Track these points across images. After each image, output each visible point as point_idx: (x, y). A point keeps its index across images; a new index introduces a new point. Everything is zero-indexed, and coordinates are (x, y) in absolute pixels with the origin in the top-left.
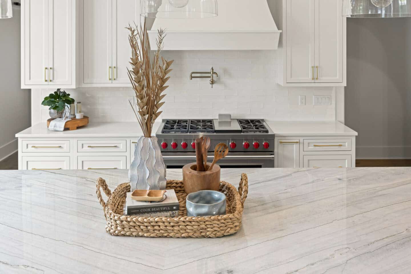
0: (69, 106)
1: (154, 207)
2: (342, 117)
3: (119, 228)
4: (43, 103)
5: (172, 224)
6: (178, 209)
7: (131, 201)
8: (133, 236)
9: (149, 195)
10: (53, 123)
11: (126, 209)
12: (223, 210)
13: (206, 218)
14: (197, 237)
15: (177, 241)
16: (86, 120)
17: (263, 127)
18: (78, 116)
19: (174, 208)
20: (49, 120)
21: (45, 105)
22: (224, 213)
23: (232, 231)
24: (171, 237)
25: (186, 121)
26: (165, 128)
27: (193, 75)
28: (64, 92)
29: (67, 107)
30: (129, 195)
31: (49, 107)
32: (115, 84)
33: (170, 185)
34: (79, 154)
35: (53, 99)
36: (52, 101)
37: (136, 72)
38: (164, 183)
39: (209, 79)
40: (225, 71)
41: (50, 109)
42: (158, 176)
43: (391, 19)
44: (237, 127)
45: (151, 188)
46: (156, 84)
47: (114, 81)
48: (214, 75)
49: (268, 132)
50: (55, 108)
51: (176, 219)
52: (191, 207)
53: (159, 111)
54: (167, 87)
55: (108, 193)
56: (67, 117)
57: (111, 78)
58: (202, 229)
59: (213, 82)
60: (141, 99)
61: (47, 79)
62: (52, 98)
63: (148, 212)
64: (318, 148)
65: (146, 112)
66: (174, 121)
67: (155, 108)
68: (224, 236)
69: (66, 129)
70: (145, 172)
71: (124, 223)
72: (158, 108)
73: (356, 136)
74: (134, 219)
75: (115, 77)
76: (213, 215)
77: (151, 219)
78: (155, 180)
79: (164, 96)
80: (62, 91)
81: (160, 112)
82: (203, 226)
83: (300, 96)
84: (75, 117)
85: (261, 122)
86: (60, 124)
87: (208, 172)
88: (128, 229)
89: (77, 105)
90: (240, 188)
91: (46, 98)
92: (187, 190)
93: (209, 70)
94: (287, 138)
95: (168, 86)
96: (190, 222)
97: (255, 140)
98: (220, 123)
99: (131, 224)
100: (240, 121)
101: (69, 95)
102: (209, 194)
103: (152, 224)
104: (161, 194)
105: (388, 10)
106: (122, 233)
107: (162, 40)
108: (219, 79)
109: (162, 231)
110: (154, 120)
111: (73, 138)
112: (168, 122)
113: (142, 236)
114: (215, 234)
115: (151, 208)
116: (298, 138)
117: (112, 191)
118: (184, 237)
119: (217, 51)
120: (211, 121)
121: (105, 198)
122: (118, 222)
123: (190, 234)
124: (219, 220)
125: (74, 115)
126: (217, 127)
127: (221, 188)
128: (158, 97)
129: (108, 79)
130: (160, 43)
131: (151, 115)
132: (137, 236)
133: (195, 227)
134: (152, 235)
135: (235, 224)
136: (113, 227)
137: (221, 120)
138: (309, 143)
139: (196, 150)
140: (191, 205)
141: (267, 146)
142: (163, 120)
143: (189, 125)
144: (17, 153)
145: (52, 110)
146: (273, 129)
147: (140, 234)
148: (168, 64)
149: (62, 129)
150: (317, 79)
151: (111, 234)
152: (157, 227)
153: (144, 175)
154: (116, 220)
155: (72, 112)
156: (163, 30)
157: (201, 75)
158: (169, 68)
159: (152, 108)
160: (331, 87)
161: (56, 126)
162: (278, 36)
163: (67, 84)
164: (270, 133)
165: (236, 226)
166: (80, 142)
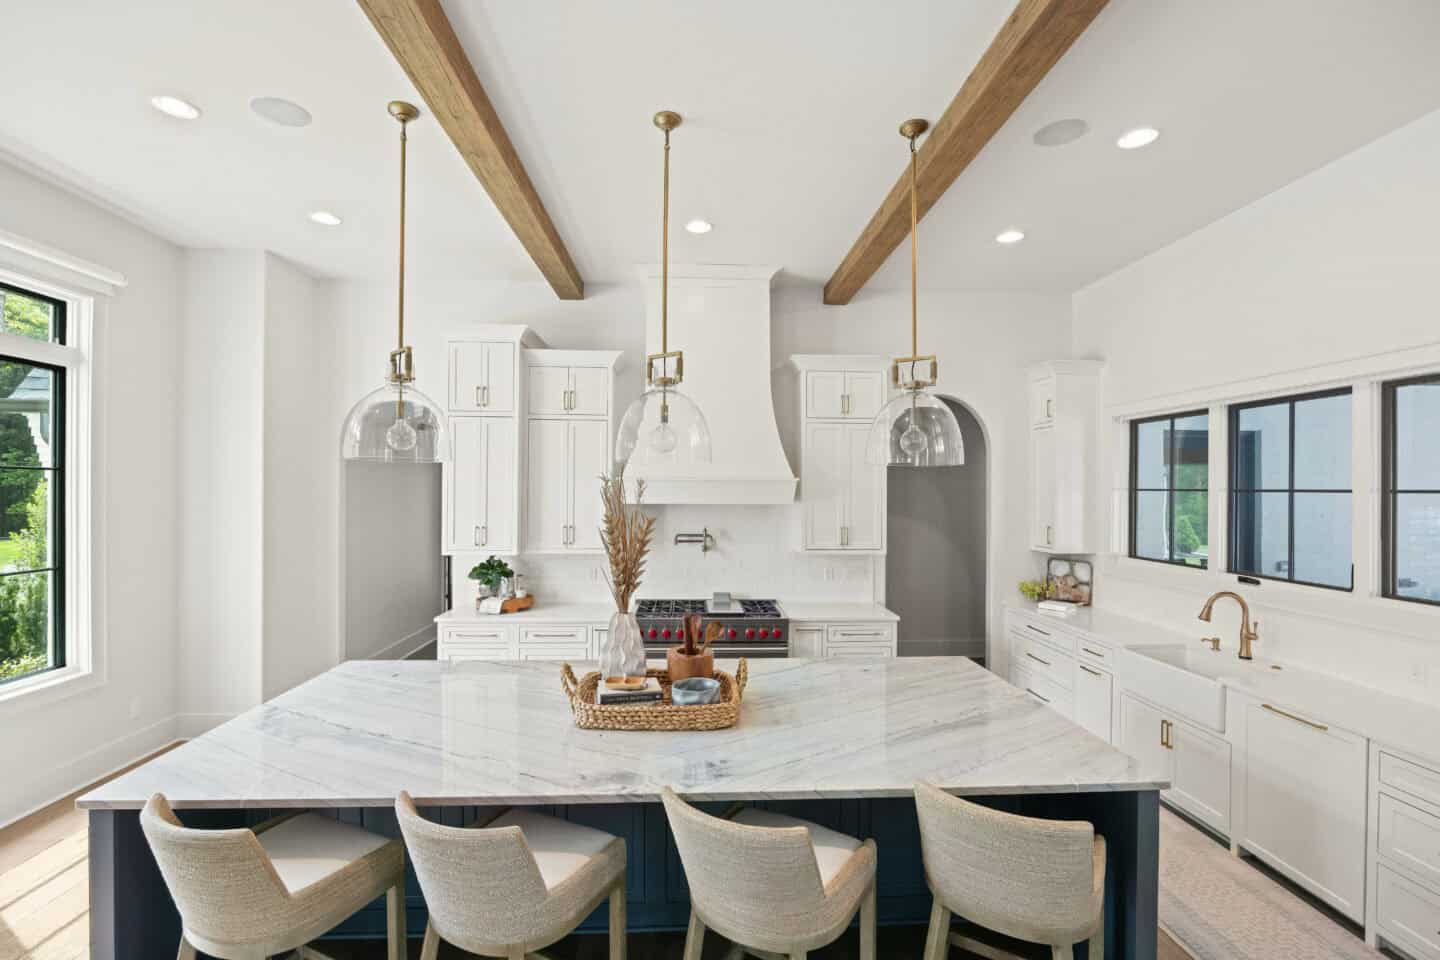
0: (506, 579)
1: (633, 696)
2: (882, 596)
3: (591, 720)
4: (470, 576)
5: (655, 714)
6: (662, 698)
7: (603, 689)
8: (608, 730)
9: (627, 682)
10: (484, 602)
11: (599, 697)
12: (716, 699)
13: (696, 707)
14: (684, 730)
16: (529, 599)
17: (773, 609)
18: (520, 594)
19: (658, 697)
20: (480, 600)
21: (473, 578)
22: (719, 702)
23: (727, 723)
24: (654, 730)
25: (668, 602)
26: (640, 610)
27: (679, 539)
28: (500, 562)
29: (504, 581)
30: (602, 684)
31: (479, 581)
32: (570, 551)
33: (650, 674)
34: (522, 646)
35: (484, 571)
36: (484, 574)
37: (611, 532)
38: (644, 671)
39: (703, 544)
40: (724, 533)
41: (480, 584)
42: (637, 662)
43: (925, 468)
44: (738, 609)
45: (628, 675)
46: (635, 548)
47: (569, 546)
48: (708, 539)
49: (780, 617)
50: (488, 582)
51: (660, 708)
52: (678, 696)
53: (638, 580)
54: (648, 552)
55: (575, 682)
56: (504, 596)
57: (566, 541)
58: (691, 719)
59: (706, 549)
60: (617, 565)
61: (478, 542)
62: (483, 568)
63: (626, 702)
64: (845, 638)
65: (622, 582)
66: (652, 603)
67: (633, 577)
68: (717, 729)
69: (504, 611)
70: (620, 656)
71: (597, 713)
72: (636, 578)
73: (898, 623)
74: (609, 709)
75: (571, 540)
76: (704, 704)
77: (631, 709)
78: (633, 666)
79: (644, 562)
80: (496, 559)
81: (638, 584)
82: (692, 716)
83: (826, 567)
84: (515, 595)
85: (772, 603)
86: (495, 604)
87: (699, 656)
88: (602, 720)
89: (517, 579)
90: (738, 676)
91: (475, 569)
92: (672, 678)
93: (701, 532)
94: (805, 624)
96: (677, 711)
97: (763, 627)
98: (716, 604)
99: (606, 714)
100: (743, 603)
101: (506, 565)
102: (700, 682)
103: (631, 715)
104: (641, 682)
105: (922, 456)
106: (595, 725)
107: (643, 491)
108: (714, 544)
109: (644, 723)
110: (632, 592)
111: (513, 623)
112: (643, 603)
113: (619, 729)
114: (707, 727)
115: (629, 696)
116: (821, 624)
117: (579, 679)
118: (669, 730)
120: (703, 602)
121: (572, 688)
122: (590, 712)
123: (677, 727)
124: (711, 710)
125: (513, 592)
126: (711, 609)
127: (716, 676)
128: (636, 563)
129: (562, 543)
130: (640, 496)
131: (628, 586)
132: (614, 729)
133: (683, 718)
134: (631, 728)
136: (583, 718)
137: (717, 600)
138: (834, 631)
139: (684, 640)
140: (677, 693)
141: (778, 634)
142: (637, 601)
143: (672, 606)
144: (435, 643)
145: (483, 586)
146: (787, 612)
147: (617, 726)
148: (650, 523)
149: (499, 611)
150: (847, 544)
151: (581, 727)
152: (637, 719)
153: (620, 661)
154: (586, 711)
155: (510, 589)
156: (644, 479)
157: (692, 539)
158: (652, 527)
159: (630, 578)
160: (867, 556)
161: (489, 607)
162: (794, 486)
163: (505, 549)
164: (783, 617)
165: (732, 717)
166: (523, 630)
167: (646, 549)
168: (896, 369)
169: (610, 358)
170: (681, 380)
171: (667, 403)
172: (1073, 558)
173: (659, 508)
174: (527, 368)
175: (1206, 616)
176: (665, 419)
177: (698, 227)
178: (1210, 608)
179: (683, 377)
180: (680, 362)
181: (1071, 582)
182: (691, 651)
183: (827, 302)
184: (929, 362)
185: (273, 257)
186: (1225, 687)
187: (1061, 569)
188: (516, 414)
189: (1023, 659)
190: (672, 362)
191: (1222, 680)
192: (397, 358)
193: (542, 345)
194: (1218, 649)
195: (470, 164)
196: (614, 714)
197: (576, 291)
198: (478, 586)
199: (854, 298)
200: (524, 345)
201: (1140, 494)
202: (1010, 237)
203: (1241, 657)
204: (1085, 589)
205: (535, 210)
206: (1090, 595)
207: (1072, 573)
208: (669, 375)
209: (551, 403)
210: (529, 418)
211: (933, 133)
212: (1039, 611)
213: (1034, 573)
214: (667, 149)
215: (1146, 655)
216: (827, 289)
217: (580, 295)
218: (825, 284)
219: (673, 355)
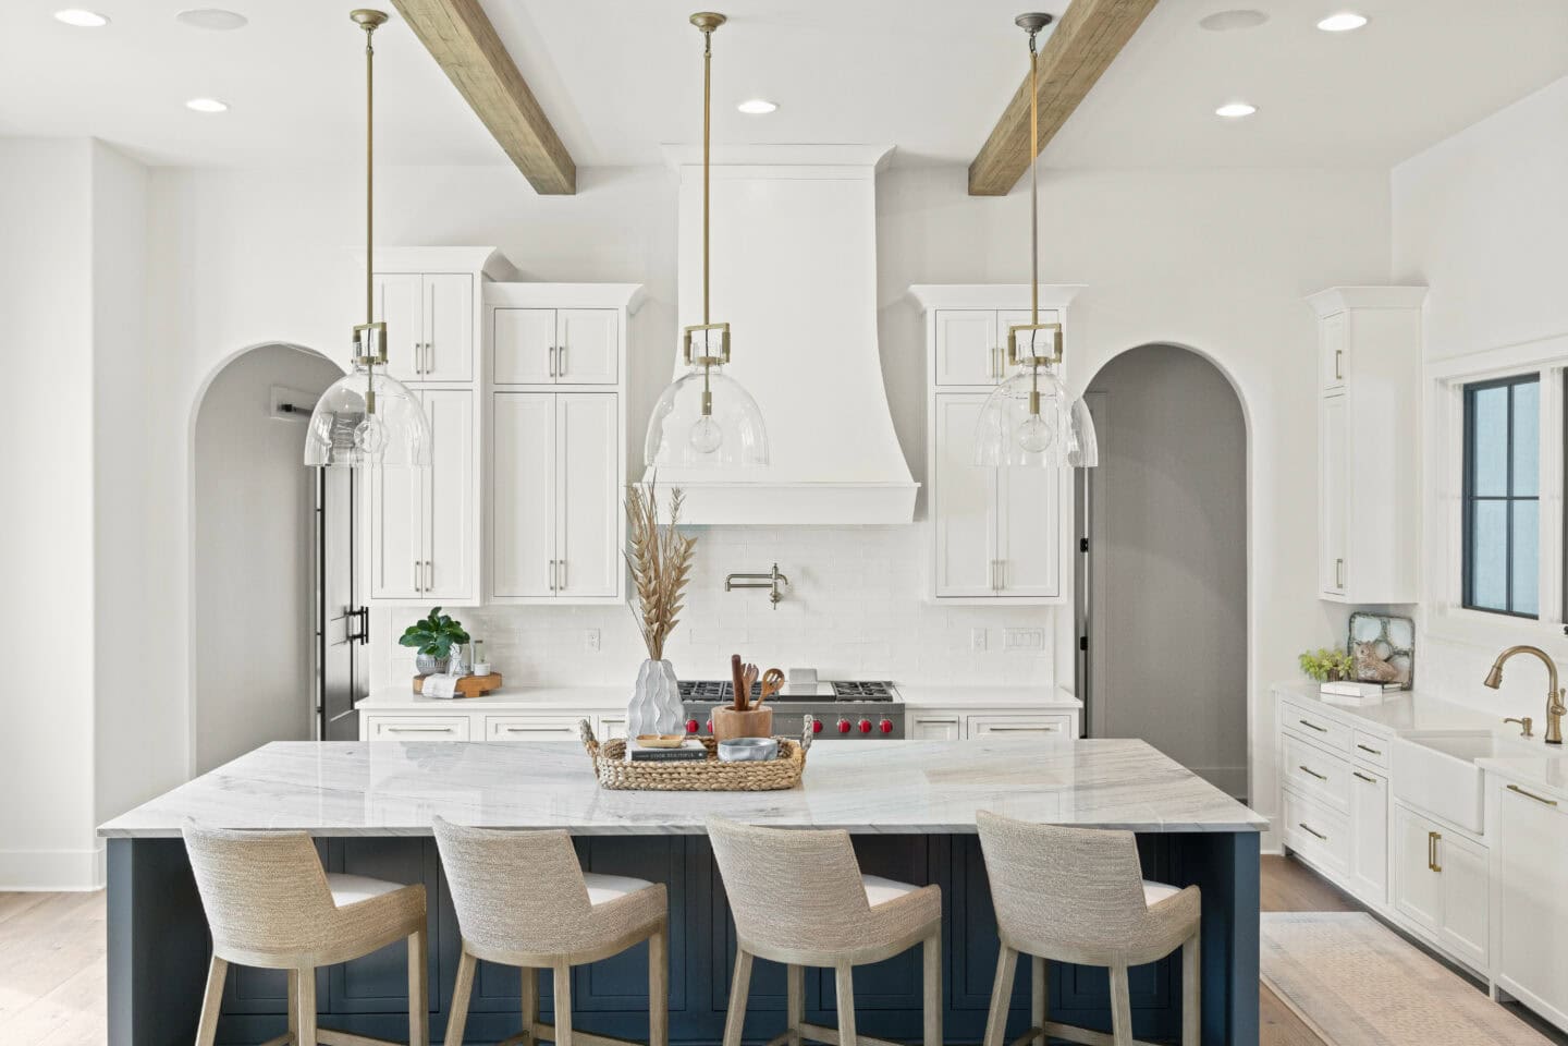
0: (458, 646)
1: (670, 753)
3: (621, 778)
4: (402, 640)
5: (697, 770)
6: (705, 756)
7: (634, 746)
8: (641, 789)
9: (661, 739)
10: (427, 681)
11: (629, 754)
12: (772, 757)
13: (747, 763)
14: (733, 790)
15: (705, 794)
16: (494, 679)
17: (884, 692)
18: (479, 670)
19: (700, 755)
20: (422, 677)
21: (409, 644)
22: (775, 759)
23: (784, 783)
24: (696, 790)
25: (717, 684)
27: (733, 581)
28: (447, 618)
29: (456, 650)
31: (418, 649)
32: (561, 600)
35: (425, 633)
36: (424, 637)
39: (770, 590)
40: (805, 572)
41: (419, 653)
42: (674, 720)
44: (827, 691)
45: (663, 732)
46: (669, 577)
47: (560, 593)
48: (780, 582)
49: (891, 700)
50: (431, 651)
51: (703, 765)
52: (725, 753)
53: (674, 619)
54: (687, 581)
56: (455, 673)
57: (553, 585)
58: (741, 778)
59: (776, 598)
60: (648, 597)
61: (419, 586)
62: (425, 629)
63: (662, 759)
65: (654, 619)
67: (668, 614)
68: (772, 789)
69: (459, 694)
70: (653, 712)
71: (629, 769)
72: (672, 615)
73: (1080, 710)
74: (642, 766)
75: (562, 583)
76: (757, 760)
77: (669, 766)
80: (442, 613)
81: (675, 623)
82: (742, 774)
83: (973, 631)
84: (472, 672)
85: (885, 687)
86: (446, 684)
87: (752, 711)
88: (634, 780)
89: (475, 648)
91: (410, 631)
92: (719, 739)
93: (769, 570)
94: (932, 713)
95: (683, 594)
96: (724, 767)
97: (864, 715)
98: (793, 688)
99: (639, 771)
100: (837, 685)
101: (458, 623)
103: (669, 770)
104: (680, 739)
106: (626, 784)
107: (679, 505)
108: (791, 591)
109: (685, 781)
110: (667, 633)
111: (476, 710)
113: (654, 789)
114: (759, 786)
115: (666, 753)
116: (956, 713)
118: (714, 790)
119: (790, 527)
122: (619, 769)
123: (724, 786)
124: (765, 766)
125: (469, 667)
129: (547, 587)
130: (676, 509)
131: (662, 626)
132: (647, 789)
133: (731, 774)
134: (669, 787)
135: (790, 774)
136: (611, 778)
137: (794, 683)
138: (978, 724)
140: (724, 750)
141: (888, 727)
143: (722, 689)
145: (424, 657)
146: (907, 696)
147: (652, 785)
148: (689, 545)
149: (451, 693)
150: (1003, 587)
151: (609, 788)
152: (675, 776)
153: (652, 719)
154: (616, 767)
155: (465, 664)
156: (680, 486)
157: (752, 581)
158: (691, 551)
159: (665, 616)
160: (1044, 607)
161: (435, 688)
162: (914, 494)
163: (458, 595)
164: (896, 701)
165: (790, 777)
166: (492, 722)
167: (684, 578)
168: (1012, 339)
169: (623, 294)
170: (728, 360)
171: (710, 390)
172: (1392, 611)
173: (703, 529)
174: (492, 312)
175: (1495, 681)
176: (707, 410)
177: (757, 107)
178: (1499, 669)
179: (731, 355)
180: (726, 337)
181: (1383, 651)
182: (742, 706)
183: (972, 192)
184: (1054, 331)
185: (99, 143)
186: (1482, 771)
187: (1369, 630)
188: (477, 385)
189: (1298, 777)
190: (716, 337)
191: (1481, 761)
192: (364, 334)
193: (513, 275)
194: (1529, 734)
195: (449, 74)
196: (648, 770)
197: (565, 183)
198: (417, 655)
199: (1015, 187)
200: (487, 277)
201: (1481, 504)
202: (1236, 110)
203: (1547, 742)
204: (1404, 662)
205: (522, 106)
206: (1411, 672)
207: (1384, 638)
208: (712, 353)
209: (531, 365)
210: (496, 390)
211: (1060, 26)
212: (1323, 697)
213: (1327, 639)
214: (708, 58)
215: (1428, 745)
216: (972, 168)
217: (572, 188)
218: (971, 162)
219: (717, 326)
